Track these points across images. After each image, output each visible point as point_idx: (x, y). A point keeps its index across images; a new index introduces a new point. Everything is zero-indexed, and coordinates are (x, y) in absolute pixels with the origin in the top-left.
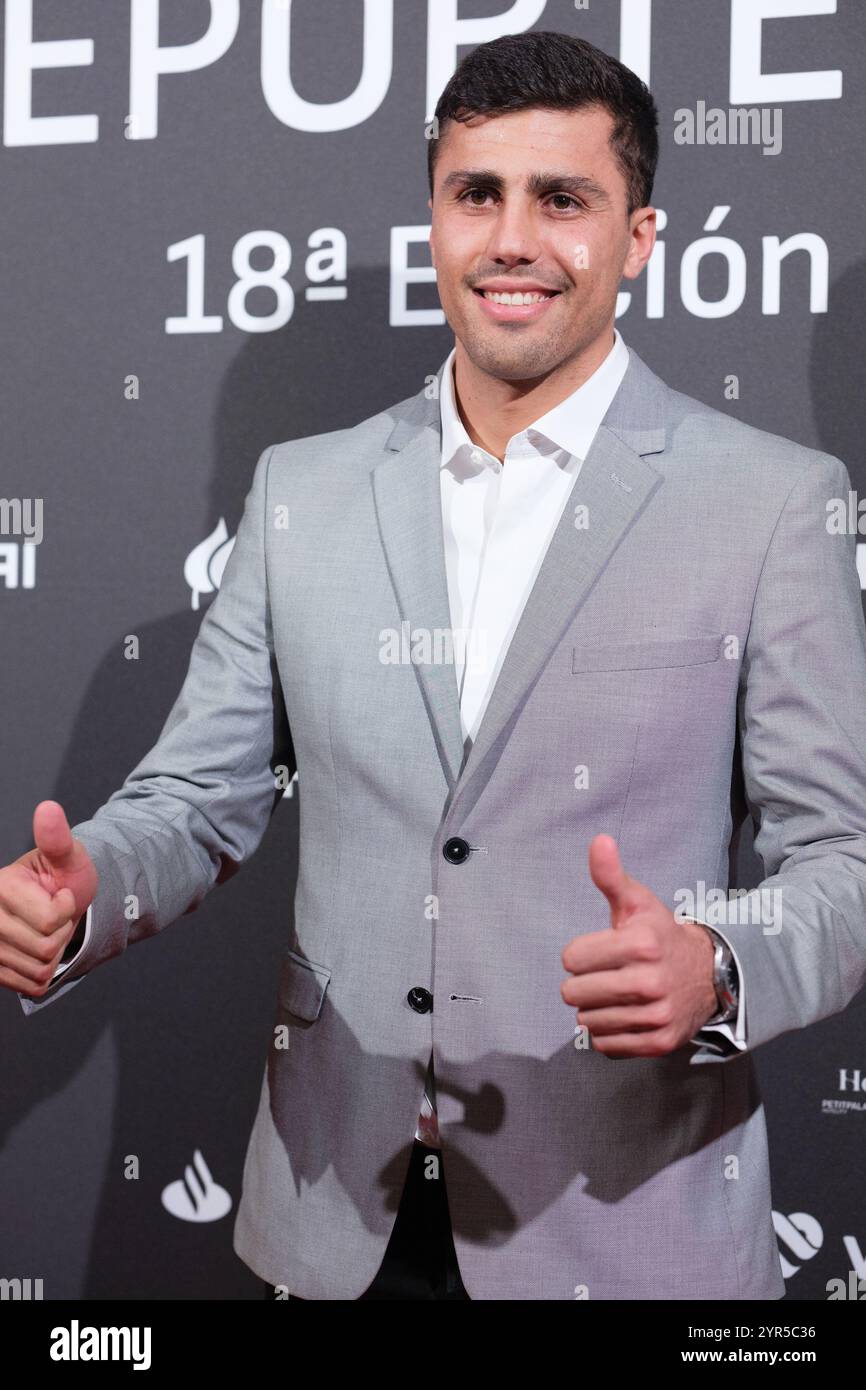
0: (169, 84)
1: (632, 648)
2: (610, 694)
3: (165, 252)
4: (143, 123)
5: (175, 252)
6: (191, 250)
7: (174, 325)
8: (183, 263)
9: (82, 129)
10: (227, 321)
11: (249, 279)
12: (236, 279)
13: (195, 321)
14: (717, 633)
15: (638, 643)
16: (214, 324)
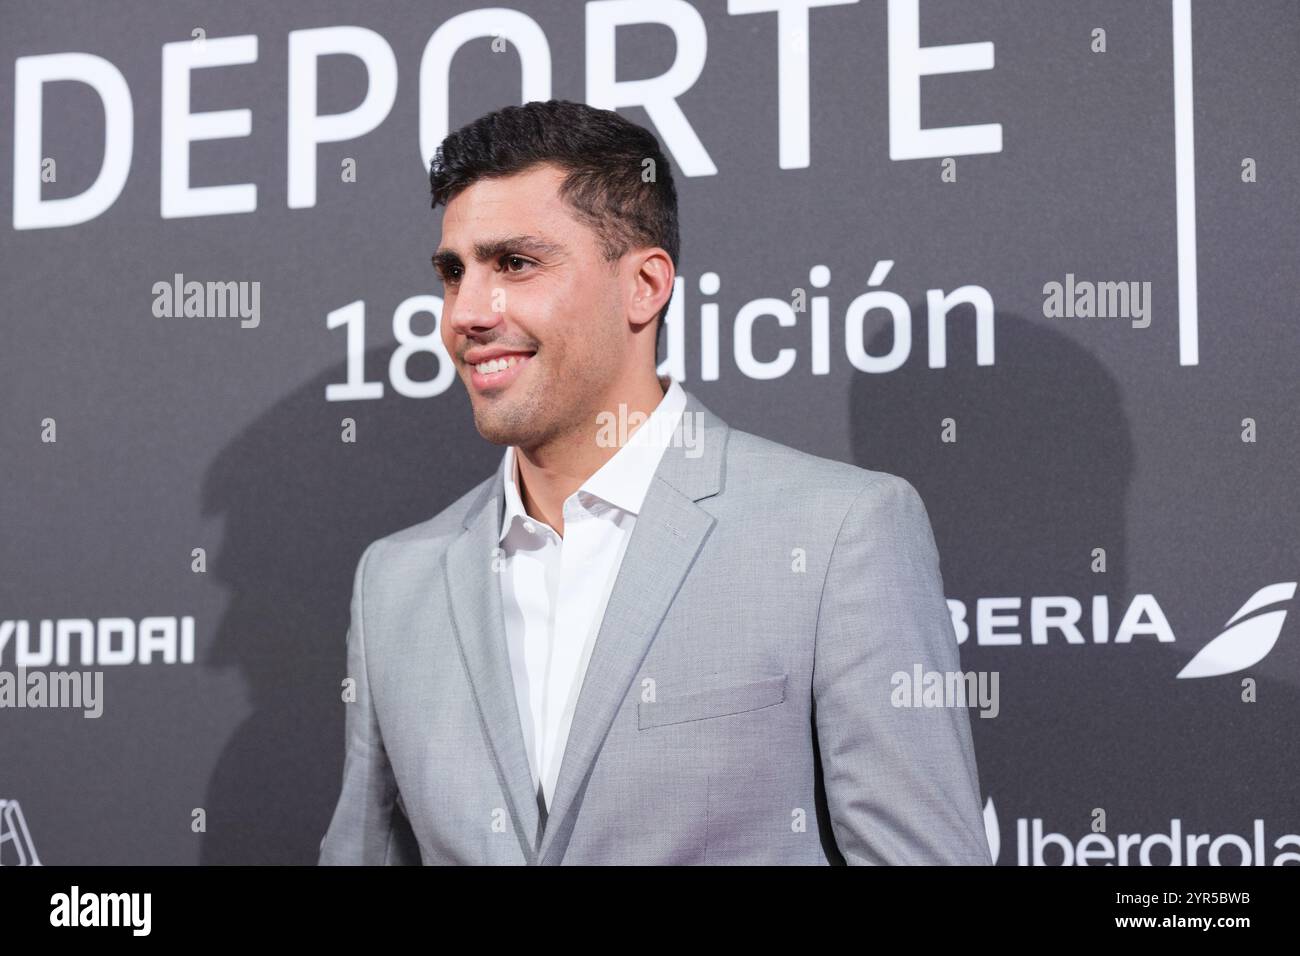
0: (329, 155)
1: (694, 698)
2: (676, 748)
3: (325, 320)
4: (302, 191)
5: (334, 319)
6: (351, 317)
7: (335, 393)
8: (343, 329)
9: (240, 199)
10: (389, 388)
11: (410, 343)
12: (396, 345)
13: (356, 388)
14: (782, 674)
15: (700, 692)
16: (375, 391)
